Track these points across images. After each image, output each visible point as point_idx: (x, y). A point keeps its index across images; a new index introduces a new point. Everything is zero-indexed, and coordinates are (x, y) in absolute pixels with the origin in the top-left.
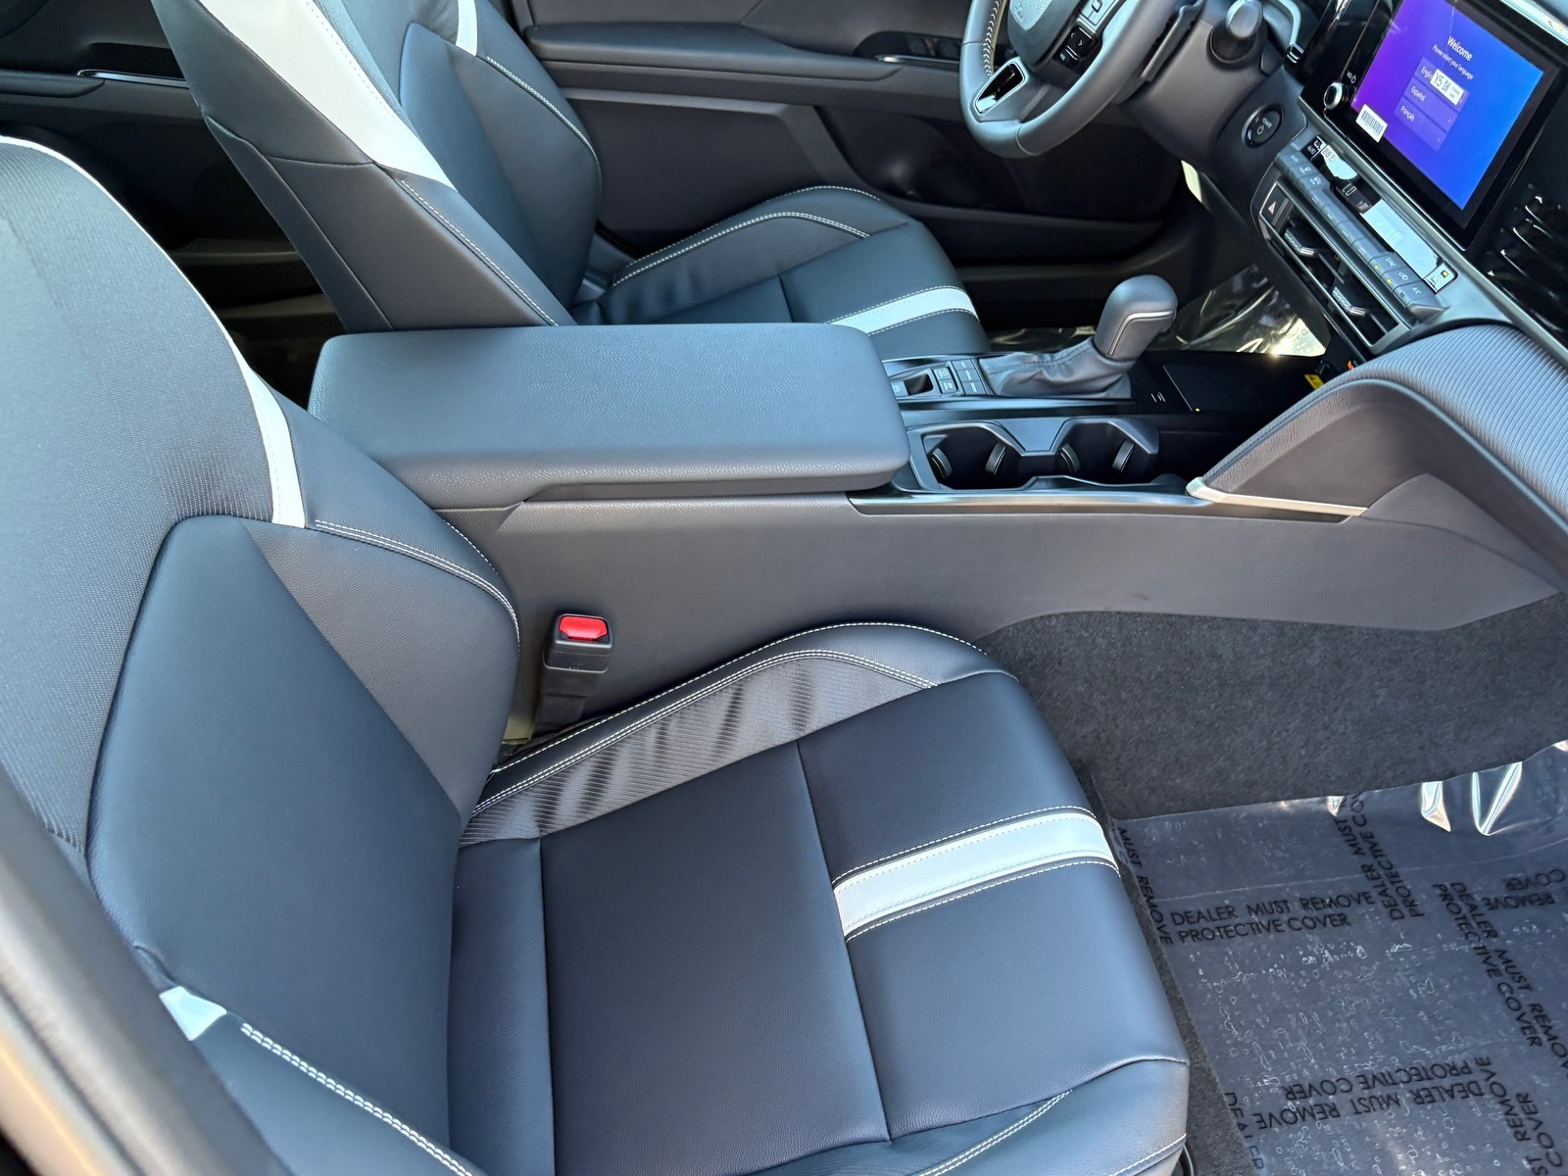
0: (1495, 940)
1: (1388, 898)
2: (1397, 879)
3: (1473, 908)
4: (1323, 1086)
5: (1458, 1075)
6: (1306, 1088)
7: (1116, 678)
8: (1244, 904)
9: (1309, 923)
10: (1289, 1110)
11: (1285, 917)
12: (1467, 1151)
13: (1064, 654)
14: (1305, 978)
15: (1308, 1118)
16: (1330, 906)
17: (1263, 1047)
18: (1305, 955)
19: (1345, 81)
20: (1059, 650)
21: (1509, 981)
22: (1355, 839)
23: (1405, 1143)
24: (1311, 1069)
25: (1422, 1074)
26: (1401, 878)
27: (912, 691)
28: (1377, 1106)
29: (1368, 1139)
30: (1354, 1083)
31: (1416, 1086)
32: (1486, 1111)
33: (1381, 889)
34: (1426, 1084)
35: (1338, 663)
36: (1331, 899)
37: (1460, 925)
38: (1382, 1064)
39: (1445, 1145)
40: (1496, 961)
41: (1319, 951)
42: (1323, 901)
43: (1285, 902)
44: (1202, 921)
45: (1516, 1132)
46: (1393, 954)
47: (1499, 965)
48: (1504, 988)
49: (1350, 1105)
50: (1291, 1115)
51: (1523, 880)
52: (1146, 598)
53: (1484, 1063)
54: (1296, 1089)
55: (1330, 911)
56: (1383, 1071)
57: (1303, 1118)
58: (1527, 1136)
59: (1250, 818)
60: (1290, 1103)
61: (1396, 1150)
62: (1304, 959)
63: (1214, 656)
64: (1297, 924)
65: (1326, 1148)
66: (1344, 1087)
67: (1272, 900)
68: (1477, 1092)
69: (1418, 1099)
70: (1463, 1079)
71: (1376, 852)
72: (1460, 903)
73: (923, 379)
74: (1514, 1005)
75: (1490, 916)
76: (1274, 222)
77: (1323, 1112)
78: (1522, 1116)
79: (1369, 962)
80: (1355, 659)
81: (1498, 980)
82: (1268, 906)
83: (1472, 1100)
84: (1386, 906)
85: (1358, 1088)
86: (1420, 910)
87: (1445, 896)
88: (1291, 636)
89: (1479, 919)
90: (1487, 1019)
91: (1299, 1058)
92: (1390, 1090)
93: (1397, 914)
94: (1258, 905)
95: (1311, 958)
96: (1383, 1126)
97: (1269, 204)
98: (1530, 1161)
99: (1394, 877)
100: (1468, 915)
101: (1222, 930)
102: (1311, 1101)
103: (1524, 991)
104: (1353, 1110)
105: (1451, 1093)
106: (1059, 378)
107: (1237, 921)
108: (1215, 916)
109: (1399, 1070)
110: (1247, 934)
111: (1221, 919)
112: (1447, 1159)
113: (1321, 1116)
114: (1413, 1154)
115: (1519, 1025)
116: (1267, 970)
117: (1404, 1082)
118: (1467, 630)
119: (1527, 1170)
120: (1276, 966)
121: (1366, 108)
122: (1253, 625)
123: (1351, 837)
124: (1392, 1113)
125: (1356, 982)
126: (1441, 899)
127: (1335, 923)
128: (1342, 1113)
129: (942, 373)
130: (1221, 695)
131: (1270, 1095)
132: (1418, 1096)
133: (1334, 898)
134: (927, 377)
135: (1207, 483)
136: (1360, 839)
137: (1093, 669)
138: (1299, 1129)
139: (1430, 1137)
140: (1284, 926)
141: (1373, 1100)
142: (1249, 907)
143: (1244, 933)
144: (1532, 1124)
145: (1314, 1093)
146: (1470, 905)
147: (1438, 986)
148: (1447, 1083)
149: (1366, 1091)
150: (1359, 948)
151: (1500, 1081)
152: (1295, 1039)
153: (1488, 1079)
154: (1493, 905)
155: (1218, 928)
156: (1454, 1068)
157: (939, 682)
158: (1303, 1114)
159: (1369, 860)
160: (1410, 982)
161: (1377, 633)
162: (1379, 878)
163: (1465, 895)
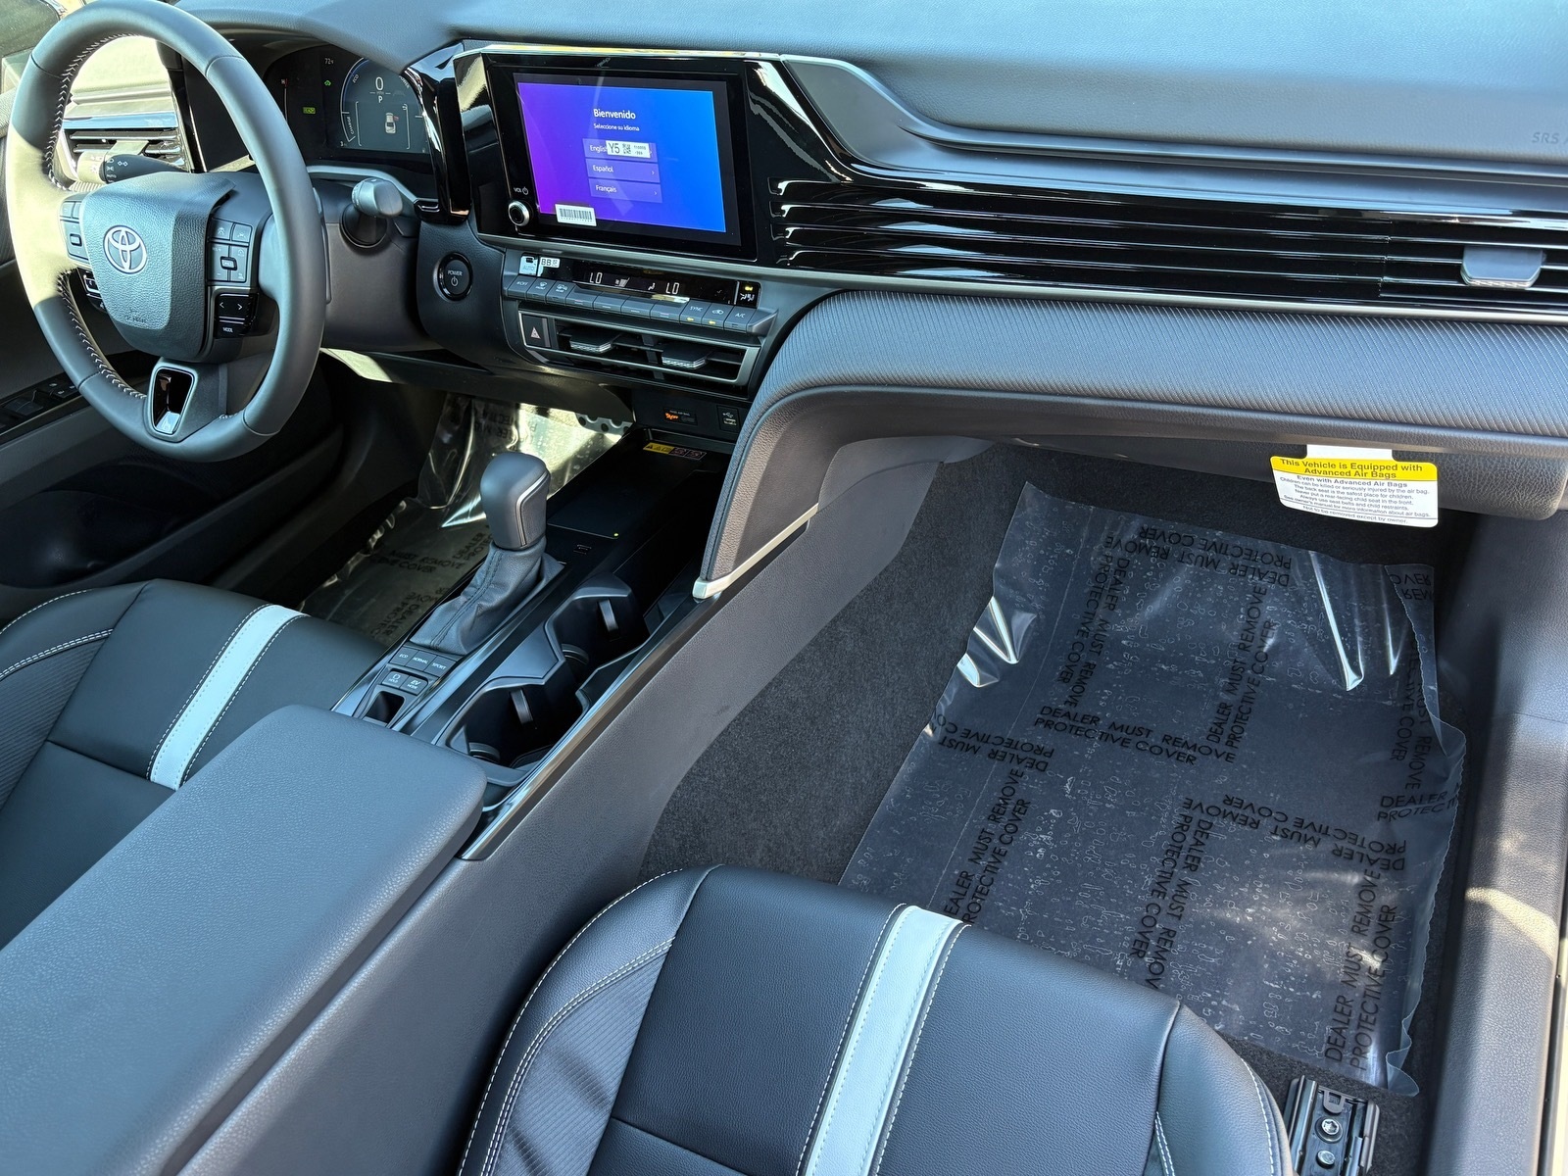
0: (1101, 722)
1: (1026, 761)
2: (1014, 743)
3: (1068, 715)
4: (1146, 924)
5: (1189, 827)
6: (1140, 938)
7: (750, 790)
8: (966, 861)
9: (1011, 828)
10: (1151, 964)
11: (996, 841)
12: (1248, 867)
13: (703, 811)
14: (1053, 868)
15: (1164, 955)
16: (1007, 804)
17: (1089, 942)
18: (1036, 853)
19: (519, 197)
20: (699, 812)
21: (1138, 739)
22: (964, 743)
23: (1219, 903)
24: (1127, 923)
25: (1174, 851)
26: (1015, 739)
27: (661, 964)
28: (1182, 900)
29: (1203, 926)
30: (1155, 900)
31: (1181, 861)
32: (1224, 831)
33: (1015, 760)
34: (1183, 854)
35: (863, 632)
36: (1001, 798)
37: (1076, 733)
38: (1152, 871)
39: (1236, 878)
40: (1117, 734)
41: (1037, 840)
42: (999, 805)
43: (983, 831)
44: (960, 904)
45: (1250, 825)
46: (1071, 793)
47: (1124, 735)
48: (1141, 746)
49: (1170, 917)
50: (1156, 966)
51: (1065, 669)
52: (727, 708)
53: (1188, 804)
54: (1137, 946)
55: (1011, 807)
56: (1158, 874)
57: (1163, 959)
58: (1256, 821)
59: (899, 799)
60: (1146, 959)
61: (1222, 915)
62: (1038, 855)
63: (794, 705)
64: (1006, 838)
65: (1195, 962)
66: (1155, 911)
67: (976, 840)
68: (1208, 825)
69: (1193, 868)
70: (1193, 827)
71: (985, 739)
72: (1059, 720)
73: (381, 698)
74: (1157, 750)
75: (1081, 710)
76: (548, 344)
77: (1166, 941)
78: (1240, 812)
79: (1067, 816)
80: (870, 620)
81: (1132, 744)
82: (980, 846)
83: (1213, 834)
84: (1031, 767)
85: (1159, 901)
86: (1048, 748)
87: (1048, 724)
88: (826, 642)
89: (1079, 718)
90: (1158, 775)
91: (1113, 924)
92: (1174, 881)
93: (1041, 766)
94: (974, 852)
95: (1040, 850)
96: (1200, 908)
97: (528, 333)
98: (1275, 834)
99: (1010, 743)
100: (1072, 723)
101: (977, 895)
102: (1153, 943)
103: (1150, 736)
104: (1175, 920)
105: (1198, 843)
106: (498, 598)
107: (976, 877)
108: (962, 891)
109: (1163, 862)
110: (992, 879)
111: (968, 888)
112: (1247, 885)
113: (1168, 945)
114: (1231, 905)
115: (1173, 759)
116: (1031, 889)
117: (1174, 867)
118: (912, 536)
119: (1280, 841)
120: (1031, 880)
121: (558, 207)
122: (799, 658)
123: (960, 745)
124: (1193, 895)
125: (1077, 835)
126: (1047, 728)
127: (1022, 811)
128: (1174, 928)
129: (394, 679)
130: (818, 730)
131: (1131, 968)
132: (1190, 866)
133: (1001, 795)
134: (384, 693)
135: (708, 579)
136: (966, 741)
137: (729, 801)
138: (1171, 969)
139: (1225, 883)
140: (1004, 848)
141: (1175, 898)
142: (971, 860)
143: (990, 881)
144: (1249, 810)
145: (1148, 935)
146: (1065, 715)
147: (1113, 784)
148: (1190, 840)
149: (1167, 898)
150: (1052, 811)
151: (1208, 805)
152: (1098, 915)
153: (1202, 812)
154: (1073, 702)
155: (974, 896)
156: (1182, 826)
157: (674, 933)
158: (1159, 956)
159: (986, 748)
160: (1099, 800)
161: (869, 588)
162: (1006, 753)
163: (1055, 712)
